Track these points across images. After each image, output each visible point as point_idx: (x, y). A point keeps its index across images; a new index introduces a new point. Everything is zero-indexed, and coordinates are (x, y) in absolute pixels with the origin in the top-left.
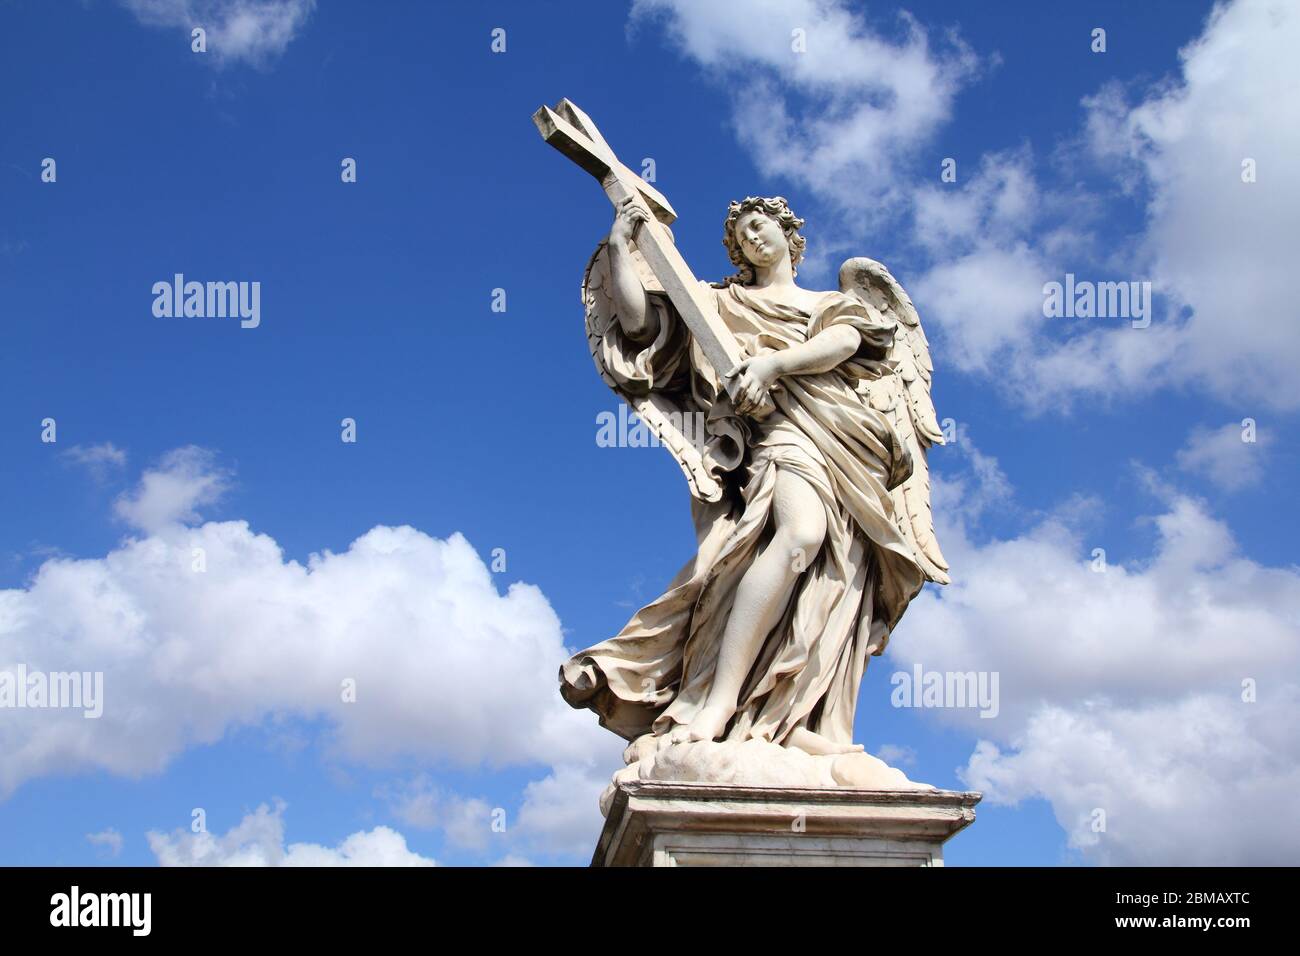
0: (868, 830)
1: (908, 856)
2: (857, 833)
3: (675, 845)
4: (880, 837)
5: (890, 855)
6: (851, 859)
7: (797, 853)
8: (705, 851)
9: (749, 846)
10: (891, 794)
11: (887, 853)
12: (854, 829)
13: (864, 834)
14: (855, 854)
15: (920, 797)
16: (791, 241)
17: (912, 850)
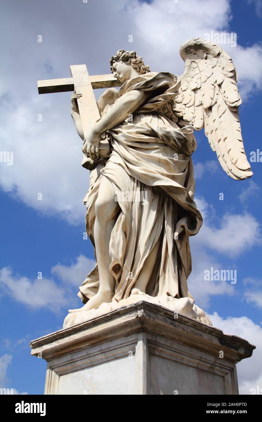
0: (111, 336)
1: (130, 343)
2: (108, 339)
3: (52, 365)
4: (118, 337)
5: (123, 345)
6: (109, 352)
7: (91, 355)
8: (62, 364)
9: (75, 357)
10: (107, 315)
11: (122, 344)
12: (106, 337)
13: (111, 338)
14: (111, 349)
15: (119, 312)
16: (132, 64)
17: (130, 340)
